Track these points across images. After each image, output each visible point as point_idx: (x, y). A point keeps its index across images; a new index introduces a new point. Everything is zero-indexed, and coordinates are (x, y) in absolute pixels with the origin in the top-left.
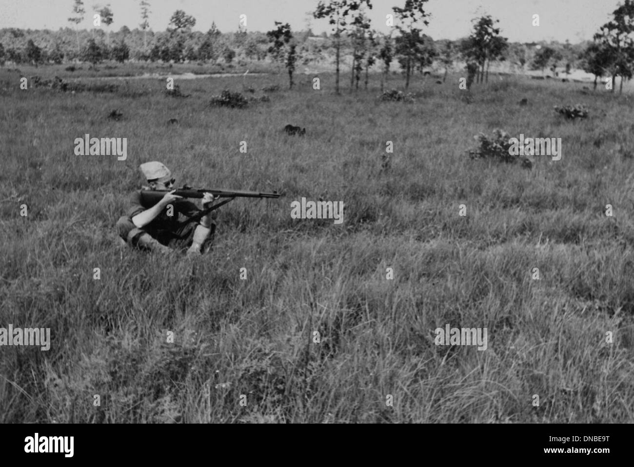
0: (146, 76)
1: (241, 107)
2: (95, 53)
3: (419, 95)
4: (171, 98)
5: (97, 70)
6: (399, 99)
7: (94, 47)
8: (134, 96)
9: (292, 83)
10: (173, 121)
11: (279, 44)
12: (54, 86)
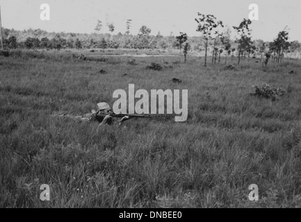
0: (125, 55)
1: (159, 70)
2: (104, 44)
3: (242, 67)
4: (129, 65)
5: (104, 52)
6: (232, 69)
7: (104, 42)
8: (114, 63)
9: (185, 60)
10: (125, 75)
11: (181, 42)
12: (81, 58)
